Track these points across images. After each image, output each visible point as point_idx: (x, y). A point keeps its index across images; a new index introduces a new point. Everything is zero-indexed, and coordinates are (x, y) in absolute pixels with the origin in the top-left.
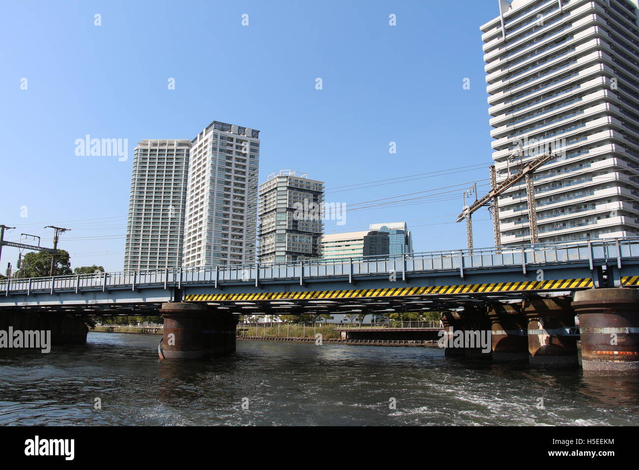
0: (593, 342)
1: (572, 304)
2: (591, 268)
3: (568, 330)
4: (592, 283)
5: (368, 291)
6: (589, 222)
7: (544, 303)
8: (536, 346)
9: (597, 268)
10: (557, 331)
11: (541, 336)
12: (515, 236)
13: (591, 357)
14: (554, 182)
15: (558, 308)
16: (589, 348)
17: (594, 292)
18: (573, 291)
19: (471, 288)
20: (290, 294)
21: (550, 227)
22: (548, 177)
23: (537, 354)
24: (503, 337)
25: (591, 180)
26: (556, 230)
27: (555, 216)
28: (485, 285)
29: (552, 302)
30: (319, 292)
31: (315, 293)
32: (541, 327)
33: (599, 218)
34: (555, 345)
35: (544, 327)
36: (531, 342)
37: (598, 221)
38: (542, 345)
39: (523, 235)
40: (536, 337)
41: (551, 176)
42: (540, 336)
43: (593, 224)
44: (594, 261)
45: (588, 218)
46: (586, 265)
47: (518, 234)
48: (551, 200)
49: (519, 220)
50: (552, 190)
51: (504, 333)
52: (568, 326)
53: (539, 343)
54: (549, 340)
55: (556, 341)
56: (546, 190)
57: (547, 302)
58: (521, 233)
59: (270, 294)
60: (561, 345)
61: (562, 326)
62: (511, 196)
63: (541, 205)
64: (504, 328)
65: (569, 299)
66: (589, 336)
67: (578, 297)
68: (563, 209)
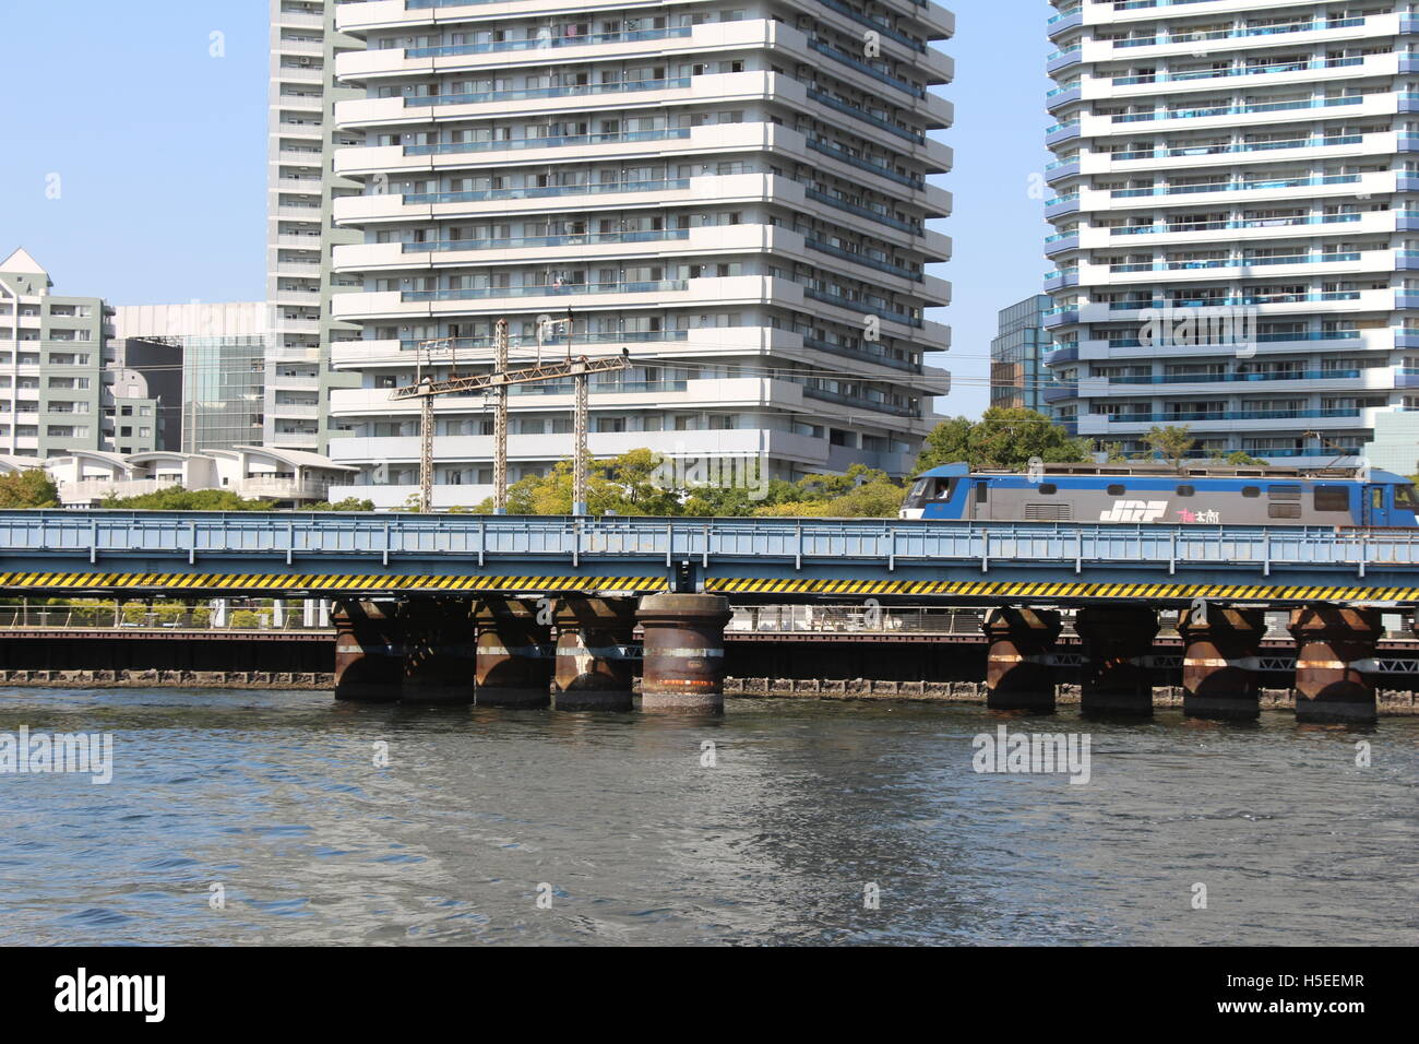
0: (661, 667)
1: (637, 613)
2: (669, 565)
3: (622, 650)
4: (667, 584)
5: (315, 578)
6: (663, 283)
7: (590, 606)
8: (571, 675)
9: (677, 564)
10: (606, 651)
11: (578, 657)
12: (398, 294)
13: (655, 688)
14: (561, 119)
15: (612, 614)
16: (655, 676)
17: (668, 599)
18: (641, 594)
19: (491, 581)
20: (158, 577)
21: (530, 277)
22: (538, 94)
23: (571, 687)
24: (502, 659)
25: (685, 135)
26: (550, 292)
27: (551, 243)
28: (513, 578)
29: (603, 605)
30: (220, 576)
31: (212, 576)
32: (581, 644)
33: (695, 273)
34: (601, 673)
35: (586, 644)
36: (562, 667)
37: (692, 282)
38: (580, 673)
39: (427, 295)
40: (572, 659)
41: (553, 93)
42: (578, 659)
43: (675, 289)
44: (672, 555)
45: (659, 267)
46: (662, 560)
47: (409, 289)
48: (542, 181)
49: (420, 236)
50: (550, 146)
51: (504, 651)
52: (622, 643)
53: (576, 670)
54: (593, 665)
55: (603, 668)
56: (529, 144)
57: (594, 604)
58: (421, 285)
59: (114, 576)
60: (610, 673)
61: (612, 644)
62: (396, 141)
63: (507, 195)
64: (505, 643)
65: (631, 603)
66: (656, 658)
67: (645, 604)
68: (579, 222)
